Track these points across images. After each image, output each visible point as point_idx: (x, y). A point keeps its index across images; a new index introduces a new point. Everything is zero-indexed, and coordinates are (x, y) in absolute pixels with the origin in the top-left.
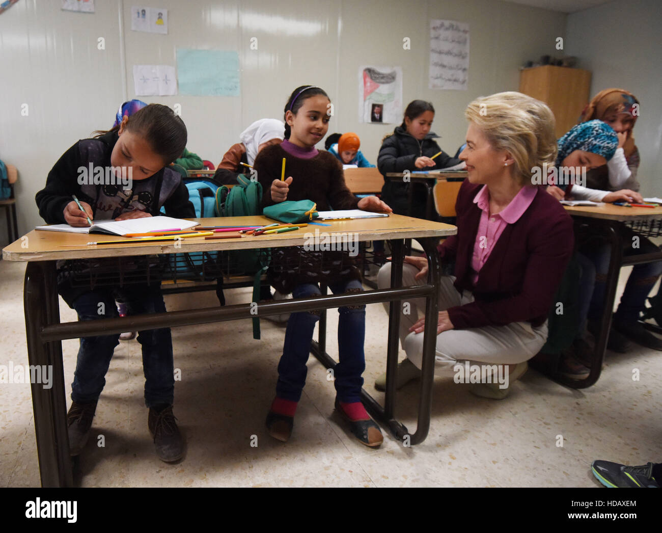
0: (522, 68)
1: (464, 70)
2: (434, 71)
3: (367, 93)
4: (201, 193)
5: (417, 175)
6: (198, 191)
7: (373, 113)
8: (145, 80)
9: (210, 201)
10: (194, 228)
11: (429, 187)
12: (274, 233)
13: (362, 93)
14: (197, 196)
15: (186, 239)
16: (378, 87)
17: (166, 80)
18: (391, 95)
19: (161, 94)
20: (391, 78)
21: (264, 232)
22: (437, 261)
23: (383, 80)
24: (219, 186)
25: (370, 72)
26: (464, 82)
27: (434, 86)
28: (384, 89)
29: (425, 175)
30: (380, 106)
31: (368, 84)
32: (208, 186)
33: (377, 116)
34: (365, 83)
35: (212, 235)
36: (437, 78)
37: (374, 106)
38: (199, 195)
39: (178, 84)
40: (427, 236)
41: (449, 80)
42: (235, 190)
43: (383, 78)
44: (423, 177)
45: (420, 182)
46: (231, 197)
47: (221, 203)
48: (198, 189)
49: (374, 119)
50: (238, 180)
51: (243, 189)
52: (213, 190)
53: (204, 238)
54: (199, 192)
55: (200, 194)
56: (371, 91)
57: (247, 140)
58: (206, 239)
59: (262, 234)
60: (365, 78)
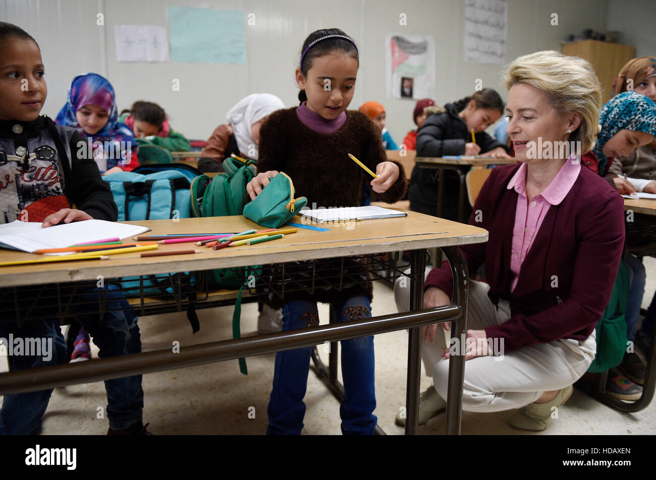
0: (564, 42)
1: (502, 42)
2: (470, 42)
3: (396, 64)
4: (173, 183)
5: (448, 160)
6: (169, 181)
7: (402, 88)
8: (129, 43)
9: (185, 195)
10: (136, 238)
11: (462, 174)
12: (246, 244)
13: (389, 64)
14: (166, 188)
15: (112, 257)
16: (406, 58)
17: (156, 44)
18: (423, 68)
19: (150, 59)
20: (421, 48)
21: (230, 245)
22: (464, 275)
23: (413, 51)
24: (198, 175)
25: (398, 41)
26: (502, 55)
27: (470, 59)
28: (414, 60)
29: (457, 161)
30: (411, 80)
31: (397, 54)
32: (184, 175)
33: (407, 90)
34: (393, 52)
35: (156, 249)
36: (472, 50)
37: (403, 79)
38: (169, 186)
39: (170, 49)
40: (450, 244)
41: (486, 53)
42: (218, 179)
43: (413, 48)
44: (455, 163)
45: (451, 168)
46: (212, 188)
47: (198, 198)
48: (169, 179)
49: (403, 94)
50: (224, 166)
51: (227, 179)
52: (189, 179)
53: (139, 255)
54: (171, 183)
55: (171, 185)
56: (400, 63)
57: (236, 119)
58: (143, 256)
59: (227, 246)
60: (393, 46)
